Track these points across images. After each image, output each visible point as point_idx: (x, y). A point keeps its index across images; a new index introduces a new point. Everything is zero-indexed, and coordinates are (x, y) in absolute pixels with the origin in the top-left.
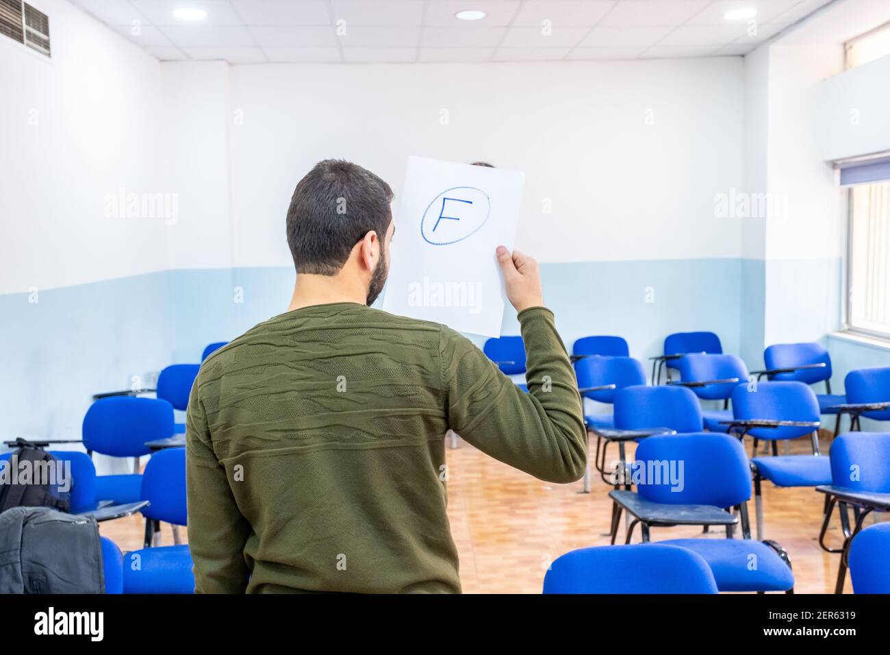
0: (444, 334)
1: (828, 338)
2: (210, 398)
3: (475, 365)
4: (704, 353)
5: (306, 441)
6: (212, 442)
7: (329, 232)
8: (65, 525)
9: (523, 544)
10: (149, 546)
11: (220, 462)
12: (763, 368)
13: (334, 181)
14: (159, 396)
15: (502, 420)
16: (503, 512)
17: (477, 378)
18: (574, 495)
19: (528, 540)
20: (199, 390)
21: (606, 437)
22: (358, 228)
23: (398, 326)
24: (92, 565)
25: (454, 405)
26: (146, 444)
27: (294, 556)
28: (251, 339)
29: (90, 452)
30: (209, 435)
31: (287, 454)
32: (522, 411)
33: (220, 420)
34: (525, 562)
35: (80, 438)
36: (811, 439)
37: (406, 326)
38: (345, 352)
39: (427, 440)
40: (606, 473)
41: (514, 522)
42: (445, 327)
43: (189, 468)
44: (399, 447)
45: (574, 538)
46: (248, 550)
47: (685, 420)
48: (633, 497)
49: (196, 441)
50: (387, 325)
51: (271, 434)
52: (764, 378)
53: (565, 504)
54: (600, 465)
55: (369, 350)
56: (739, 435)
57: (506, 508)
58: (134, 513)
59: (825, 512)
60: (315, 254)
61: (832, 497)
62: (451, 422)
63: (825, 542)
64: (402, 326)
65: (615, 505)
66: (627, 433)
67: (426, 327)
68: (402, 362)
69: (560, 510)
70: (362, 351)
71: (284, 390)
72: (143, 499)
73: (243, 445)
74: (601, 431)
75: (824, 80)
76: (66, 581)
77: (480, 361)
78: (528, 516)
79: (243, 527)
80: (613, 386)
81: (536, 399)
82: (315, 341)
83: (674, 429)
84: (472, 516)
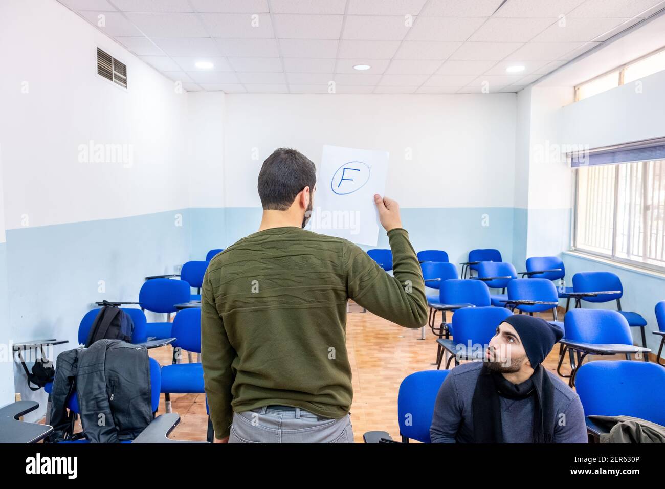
0: (345, 244)
1: (563, 254)
2: (215, 279)
3: (363, 261)
4: (492, 261)
5: (268, 304)
6: (215, 304)
7: (285, 186)
8: (130, 350)
9: (386, 368)
10: (175, 363)
11: (220, 315)
12: (526, 271)
13: (287, 159)
14: (181, 279)
15: (378, 292)
16: (375, 349)
17: (364, 268)
18: (416, 341)
19: (389, 366)
20: (209, 275)
21: (435, 308)
22: (300, 185)
23: (320, 240)
24: (144, 373)
25: (351, 283)
26: (175, 305)
27: (259, 368)
28: (238, 247)
29: (143, 309)
30: (214, 300)
31: (257, 311)
32: (389, 286)
33: (220, 291)
34: (387, 378)
35: (138, 302)
36: (553, 311)
37: (324, 240)
38: (290, 254)
39: (335, 304)
40: (435, 329)
41: (382, 355)
42: (346, 240)
43: (202, 319)
44: (320, 308)
45: (415, 365)
46: (234, 365)
47: (481, 300)
48: (450, 342)
49: (207, 303)
50: (315, 239)
51: (249, 299)
52: (526, 276)
53: (410, 346)
54: (431, 324)
55: (303, 253)
56: (512, 309)
57: (377, 347)
58: (168, 344)
59: (560, 354)
60: (276, 198)
61: (565, 346)
62: (349, 294)
63: (560, 371)
64: (322, 240)
65: (440, 347)
66: (447, 306)
67: (335, 240)
68: (322, 260)
69: (408, 349)
70: (299, 253)
71: (255, 275)
72: (172, 337)
73: (233, 306)
74: (432, 305)
75: (563, 107)
76: (129, 382)
77: (366, 259)
78: (389, 352)
79: (232, 352)
80: (440, 279)
81: (398, 281)
82: (274, 248)
83: (474, 305)
84: (357, 351)
